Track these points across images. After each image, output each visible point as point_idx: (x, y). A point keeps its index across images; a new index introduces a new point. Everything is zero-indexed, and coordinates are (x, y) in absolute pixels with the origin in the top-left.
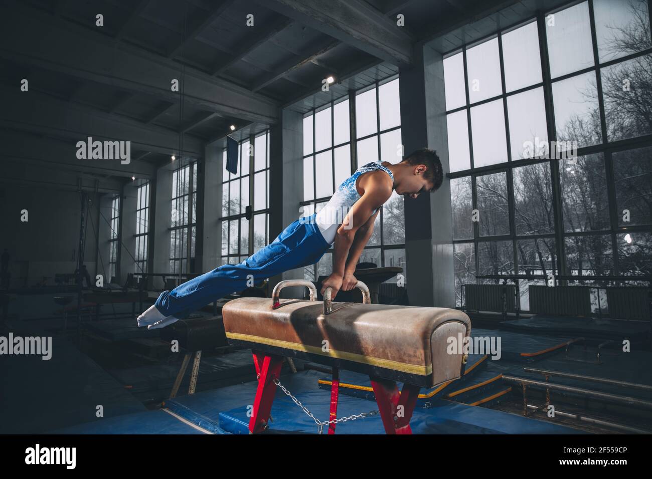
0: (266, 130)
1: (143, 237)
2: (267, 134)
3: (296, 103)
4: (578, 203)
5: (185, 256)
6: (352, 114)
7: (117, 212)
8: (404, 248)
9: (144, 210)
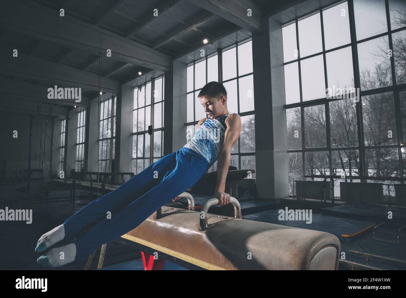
0: (162, 75)
1: (82, 145)
2: (163, 78)
3: (183, 57)
4: (366, 126)
5: (108, 158)
6: (220, 65)
7: (65, 129)
8: (255, 155)
9: (82, 127)
